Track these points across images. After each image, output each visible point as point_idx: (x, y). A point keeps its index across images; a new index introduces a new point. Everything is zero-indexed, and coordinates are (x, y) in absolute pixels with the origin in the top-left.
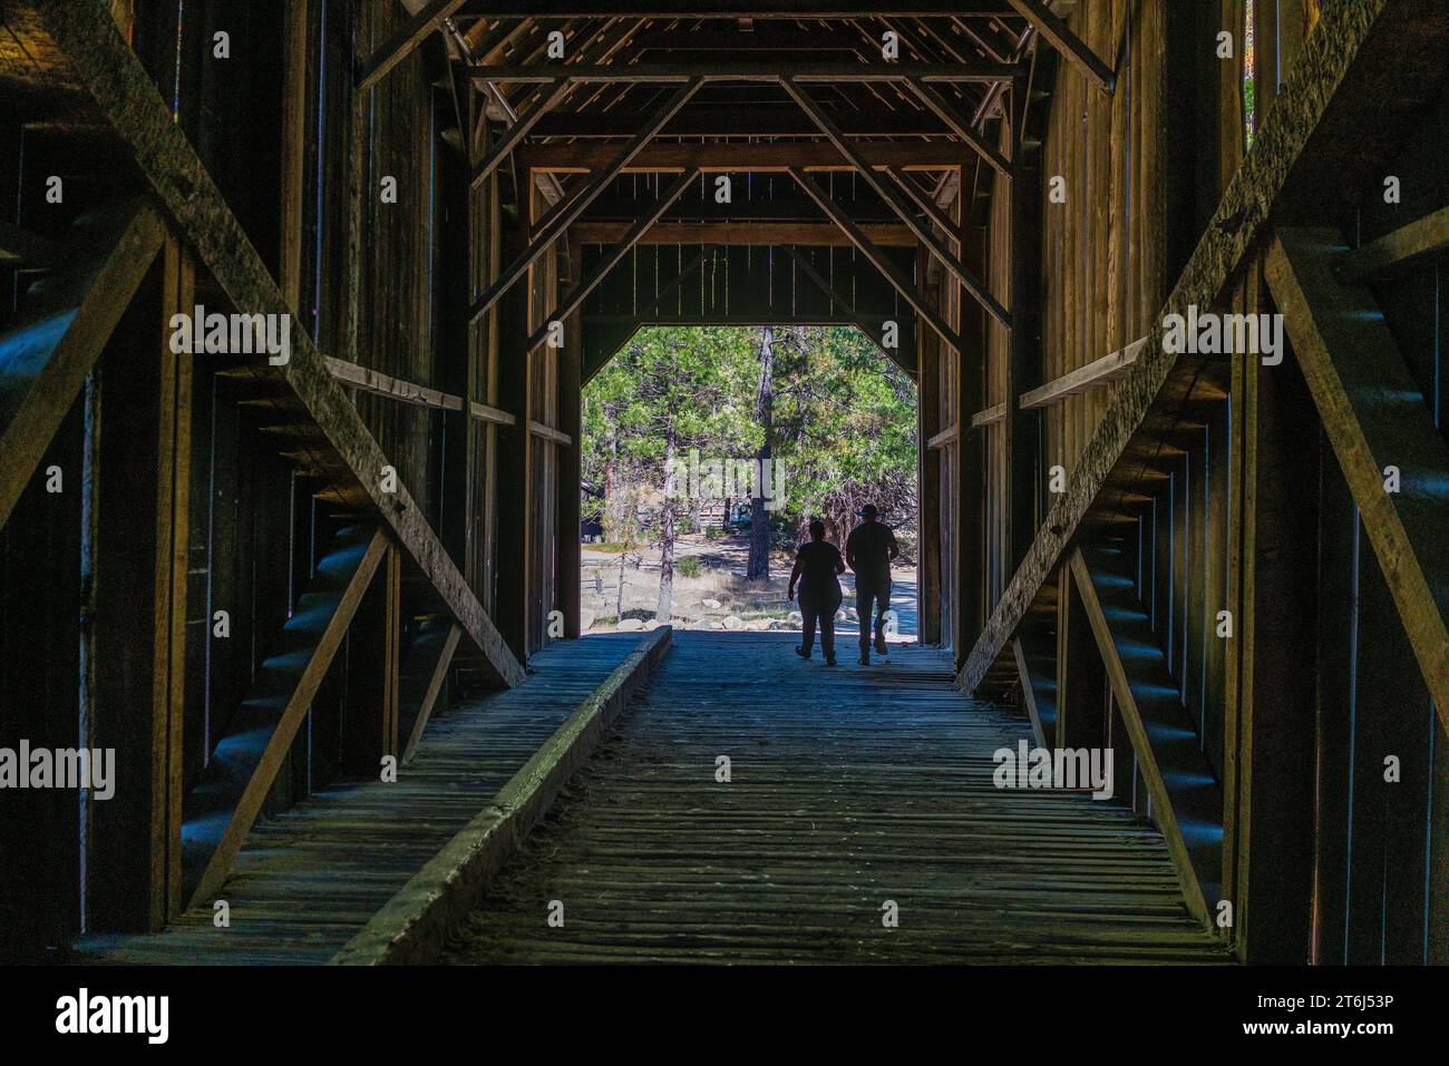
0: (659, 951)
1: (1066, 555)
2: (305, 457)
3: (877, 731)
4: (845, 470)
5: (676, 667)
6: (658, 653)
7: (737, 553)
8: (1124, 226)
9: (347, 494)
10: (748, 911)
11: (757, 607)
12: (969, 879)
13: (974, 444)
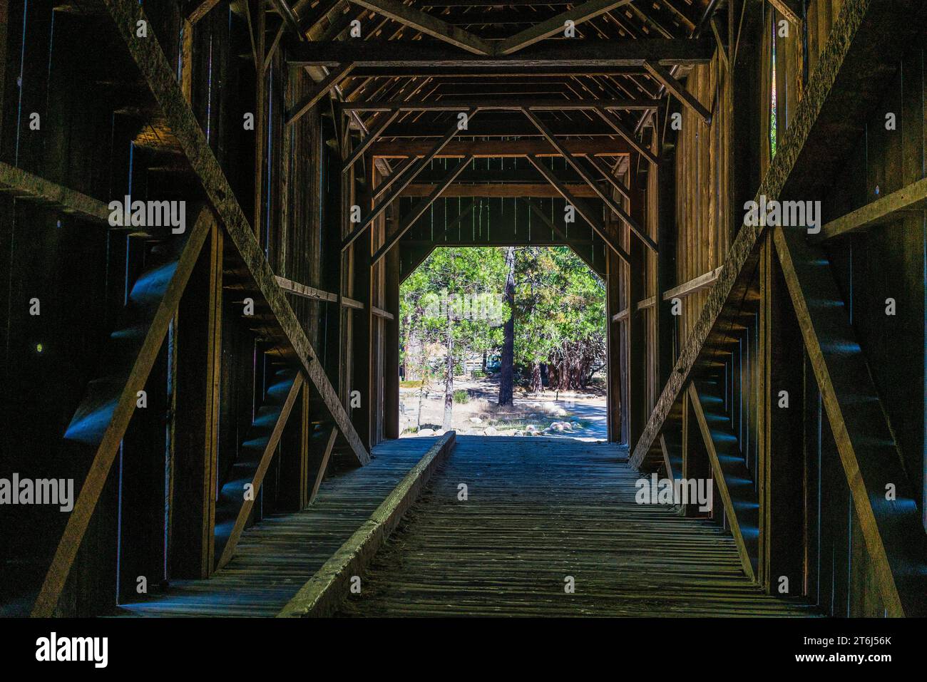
0: (466, 587)
1: (686, 386)
2: (264, 331)
3: (580, 489)
4: (563, 333)
5: (459, 454)
6: (449, 447)
7: (492, 388)
8: (717, 200)
9: (284, 351)
10: (509, 571)
11: (506, 422)
12: (628, 559)
13: (639, 320)
